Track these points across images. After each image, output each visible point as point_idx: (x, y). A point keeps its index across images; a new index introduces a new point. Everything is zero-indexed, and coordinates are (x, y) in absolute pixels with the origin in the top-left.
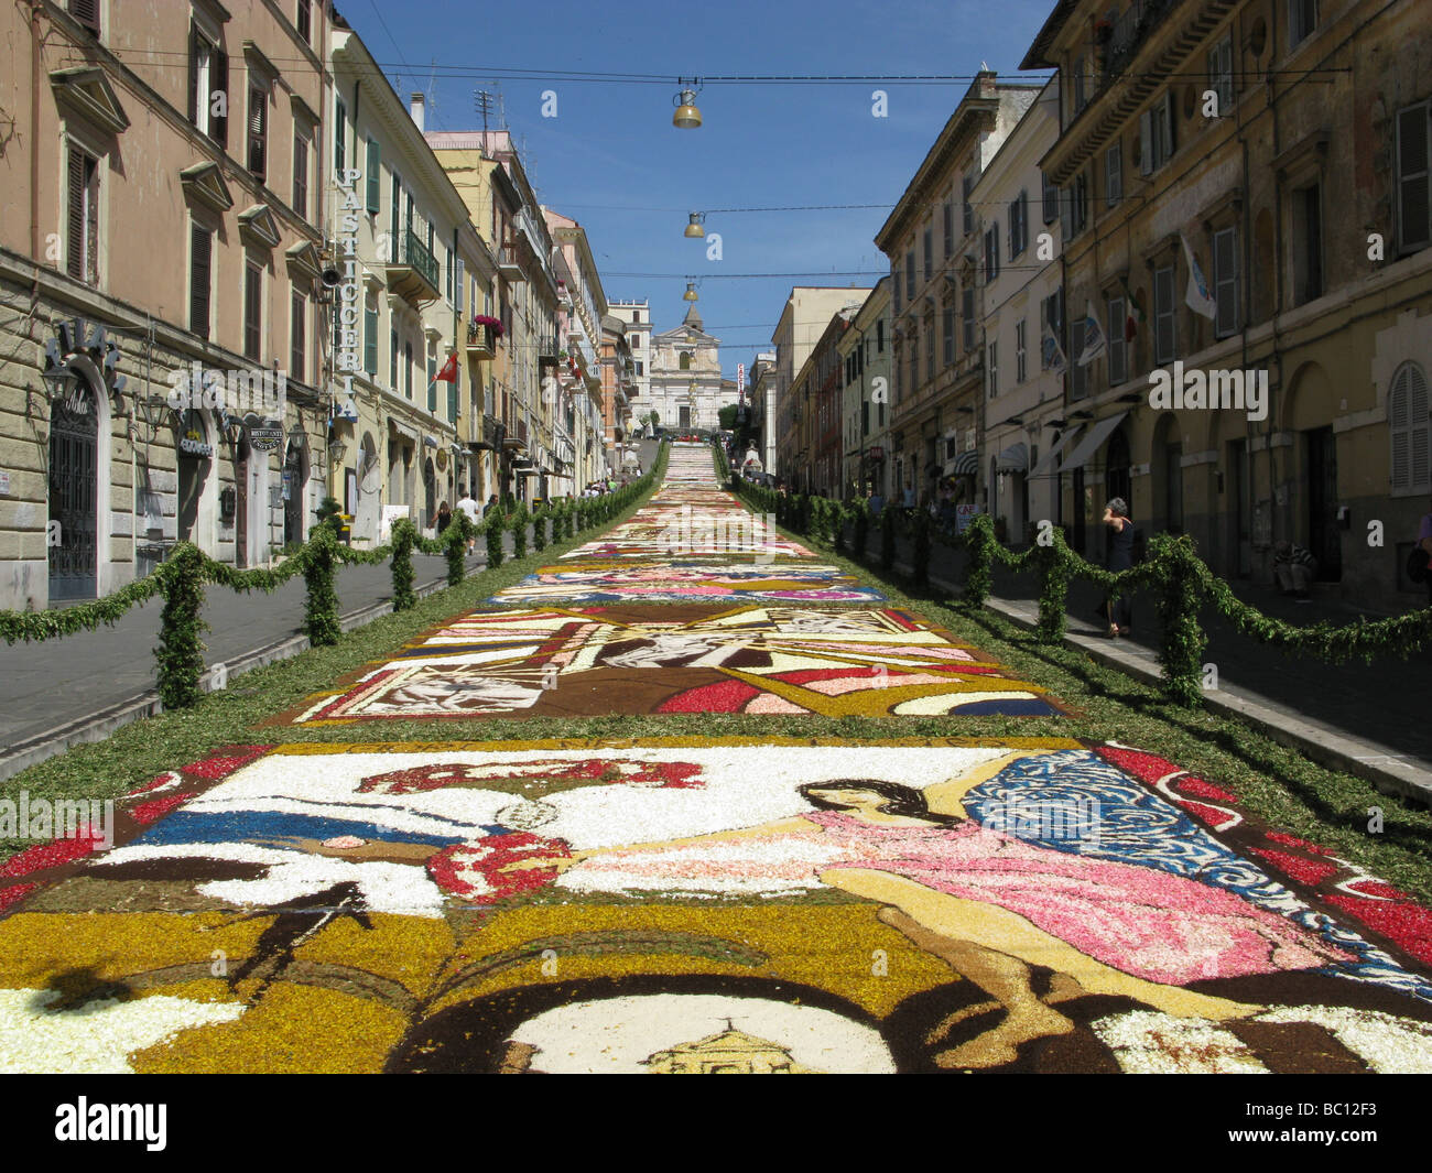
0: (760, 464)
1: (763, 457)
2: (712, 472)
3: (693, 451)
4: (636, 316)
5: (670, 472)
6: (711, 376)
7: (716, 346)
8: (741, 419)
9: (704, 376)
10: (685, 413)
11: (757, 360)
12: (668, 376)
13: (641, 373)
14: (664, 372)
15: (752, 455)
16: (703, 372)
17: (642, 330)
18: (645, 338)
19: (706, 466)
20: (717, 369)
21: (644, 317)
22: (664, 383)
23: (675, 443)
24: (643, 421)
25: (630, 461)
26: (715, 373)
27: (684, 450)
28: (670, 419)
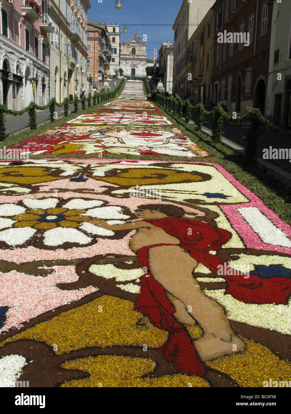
0: (163, 89)
1: (165, 86)
2: (142, 92)
3: (135, 84)
4: (114, 29)
5: (124, 91)
6: (143, 57)
7: (145, 46)
8: (155, 71)
9: (141, 57)
10: (133, 71)
11: (162, 46)
12: (128, 57)
13: (116, 53)
14: (126, 55)
15: (160, 85)
16: (141, 56)
17: (116, 35)
18: (117, 38)
19: (140, 90)
20: (146, 55)
21: (117, 30)
22: (126, 59)
23: (129, 81)
24: (116, 72)
25: (106, 86)
26: (145, 56)
27: (131, 83)
28: (127, 72)
